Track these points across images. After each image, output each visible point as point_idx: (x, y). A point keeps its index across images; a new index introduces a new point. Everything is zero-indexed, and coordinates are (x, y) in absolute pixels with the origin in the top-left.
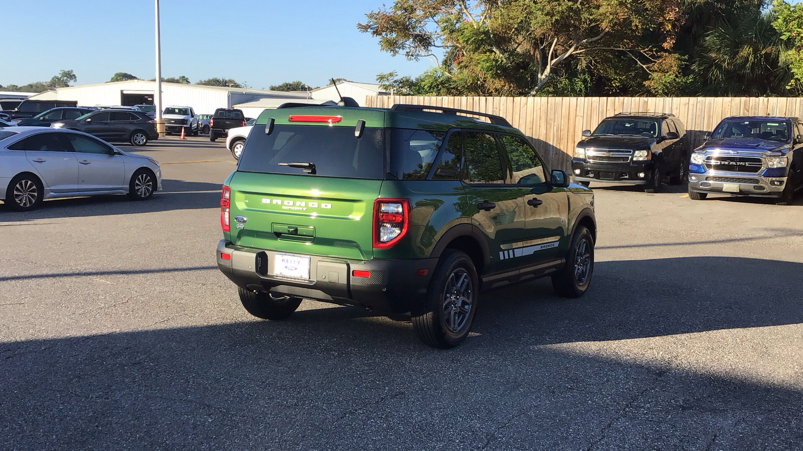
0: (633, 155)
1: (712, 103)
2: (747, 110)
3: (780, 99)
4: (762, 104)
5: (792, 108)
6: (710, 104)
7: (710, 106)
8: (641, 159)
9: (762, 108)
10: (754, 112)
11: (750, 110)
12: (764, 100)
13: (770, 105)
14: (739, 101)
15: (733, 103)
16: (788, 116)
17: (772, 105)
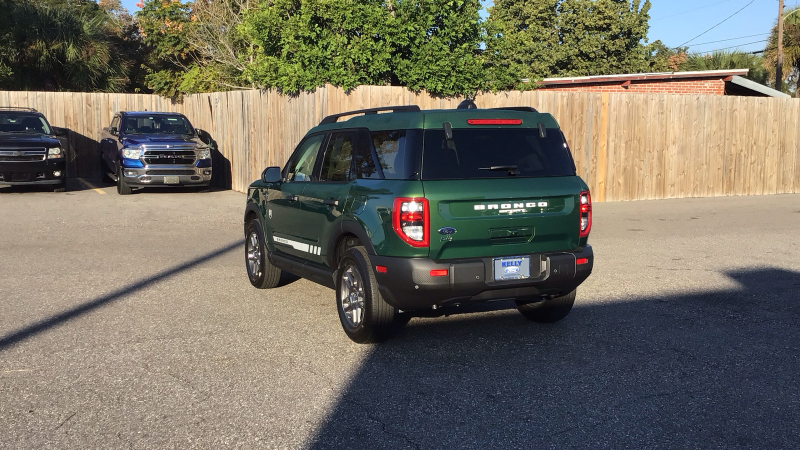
0: (47, 154)
1: (53, 97)
2: (89, 105)
3: (119, 95)
4: (103, 99)
5: (131, 102)
6: (51, 98)
7: (51, 101)
8: (54, 157)
9: (104, 103)
10: (97, 107)
11: (92, 105)
12: (104, 95)
13: (111, 100)
14: (81, 97)
15: (75, 98)
16: (129, 110)
17: (112, 101)
